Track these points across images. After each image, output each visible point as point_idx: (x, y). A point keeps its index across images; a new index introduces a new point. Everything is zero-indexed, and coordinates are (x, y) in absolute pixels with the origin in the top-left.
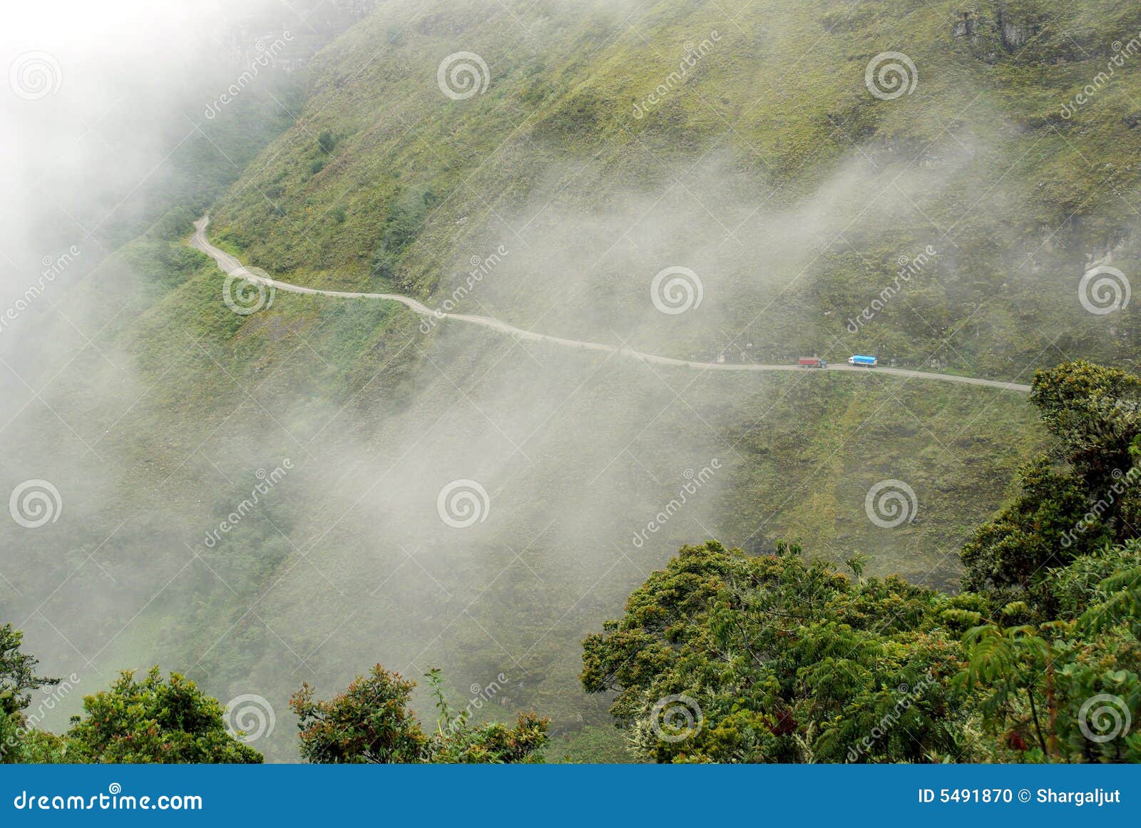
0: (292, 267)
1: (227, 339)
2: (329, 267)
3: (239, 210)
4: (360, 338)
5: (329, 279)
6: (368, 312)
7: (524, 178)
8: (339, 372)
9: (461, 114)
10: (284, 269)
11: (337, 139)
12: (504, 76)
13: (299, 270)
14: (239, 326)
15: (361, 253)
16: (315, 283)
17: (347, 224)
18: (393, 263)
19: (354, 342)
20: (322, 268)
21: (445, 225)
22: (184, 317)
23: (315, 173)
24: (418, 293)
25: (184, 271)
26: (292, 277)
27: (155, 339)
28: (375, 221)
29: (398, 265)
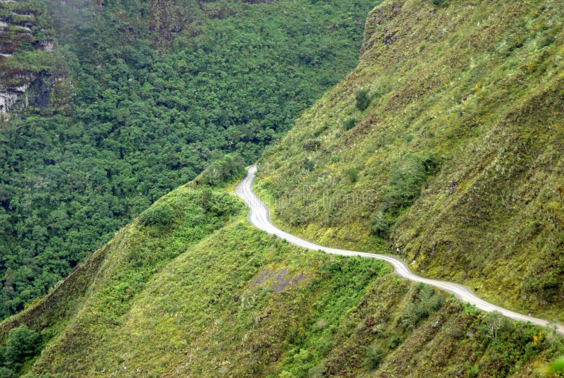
0: (305, 223)
1: (240, 288)
2: (335, 226)
3: (283, 160)
4: (351, 295)
5: (334, 237)
6: (361, 271)
7: (508, 154)
8: (327, 327)
9: (475, 82)
10: (299, 223)
11: (372, 98)
12: (519, 46)
13: (311, 226)
14: (251, 276)
15: (363, 215)
16: (322, 239)
17: (358, 185)
18: (389, 225)
19: (344, 298)
20: (329, 225)
21: (437, 193)
22: (207, 264)
23: (348, 129)
24: (406, 256)
25: (222, 217)
26: (304, 231)
27: (180, 283)
28: (380, 183)
29: (393, 228)
